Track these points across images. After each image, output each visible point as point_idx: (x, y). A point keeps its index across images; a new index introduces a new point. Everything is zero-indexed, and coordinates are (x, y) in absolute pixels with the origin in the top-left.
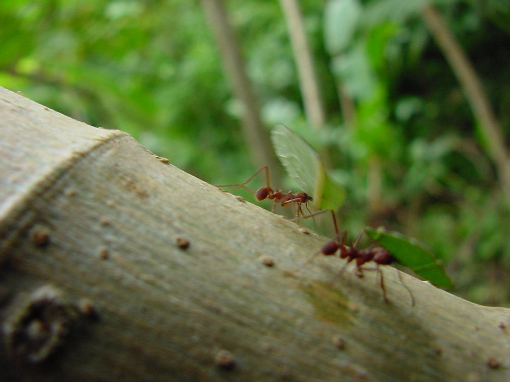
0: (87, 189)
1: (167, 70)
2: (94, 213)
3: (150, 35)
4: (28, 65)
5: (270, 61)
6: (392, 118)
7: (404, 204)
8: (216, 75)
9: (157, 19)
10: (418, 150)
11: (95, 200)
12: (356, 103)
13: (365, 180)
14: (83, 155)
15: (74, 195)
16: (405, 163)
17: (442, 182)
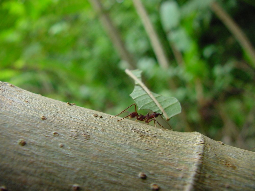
0: (213, 172)
1: (86, 54)
2: (221, 184)
3: (76, 39)
4: (20, 63)
5: (136, 40)
6: (202, 57)
7: (216, 99)
8: (111, 52)
9: (78, 30)
10: (218, 71)
11: (218, 176)
12: (182, 54)
13: (194, 91)
14: (203, 155)
15: (210, 177)
16: (212, 78)
17: (232, 84)
